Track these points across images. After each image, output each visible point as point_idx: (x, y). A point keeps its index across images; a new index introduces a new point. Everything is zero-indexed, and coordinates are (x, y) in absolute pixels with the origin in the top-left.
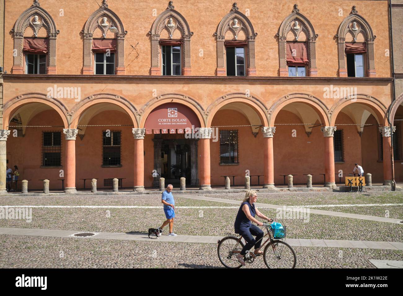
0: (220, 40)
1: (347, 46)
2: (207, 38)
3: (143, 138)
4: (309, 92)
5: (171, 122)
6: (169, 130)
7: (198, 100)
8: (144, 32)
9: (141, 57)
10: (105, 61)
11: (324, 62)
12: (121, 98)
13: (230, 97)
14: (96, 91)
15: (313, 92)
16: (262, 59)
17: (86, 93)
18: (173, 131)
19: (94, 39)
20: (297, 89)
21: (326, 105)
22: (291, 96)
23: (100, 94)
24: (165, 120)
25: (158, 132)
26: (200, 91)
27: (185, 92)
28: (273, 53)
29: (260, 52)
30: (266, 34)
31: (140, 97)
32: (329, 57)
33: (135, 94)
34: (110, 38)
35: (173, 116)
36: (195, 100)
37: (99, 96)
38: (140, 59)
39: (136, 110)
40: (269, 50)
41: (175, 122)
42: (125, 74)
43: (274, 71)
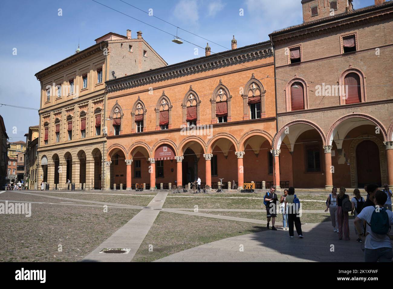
0: (184, 107)
1: (249, 100)
2: (179, 107)
3: (154, 163)
4: (227, 131)
5: (165, 154)
6: (164, 158)
7: (175, 142)
8: (153, 109)
9: (152, 122)
10: (140, 125)
11: (235, 112)
12: (145, 143)
13: (188, 138)
14: (136, 141)
15: (230, 131)
16: (203, 115)
17: (133, 142)
18: (165, 159)
19: (136, 115)
20: (221, 130)
21: (236, 139)
22: (218, 135)
23: (137, 142)
24: (162, 153)
25: (160, 160)
26: (175, 137)
27: (169, 138)
28: (209, 111)
29: (202, 111)
30: (205, 100)
31: (152, 142)
32: (238, 108)
33: (150, 141)
34: (142, 114)
35: (165, 151)
36: (174, 142)
37: (137, 143)
38: (152, 123)
39: (150, 149)
40: (207, 109)
41: (166, 154)
42: (146, 131)
43: (209, 121)
